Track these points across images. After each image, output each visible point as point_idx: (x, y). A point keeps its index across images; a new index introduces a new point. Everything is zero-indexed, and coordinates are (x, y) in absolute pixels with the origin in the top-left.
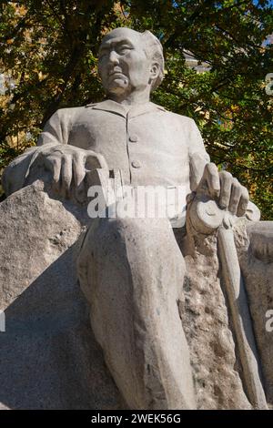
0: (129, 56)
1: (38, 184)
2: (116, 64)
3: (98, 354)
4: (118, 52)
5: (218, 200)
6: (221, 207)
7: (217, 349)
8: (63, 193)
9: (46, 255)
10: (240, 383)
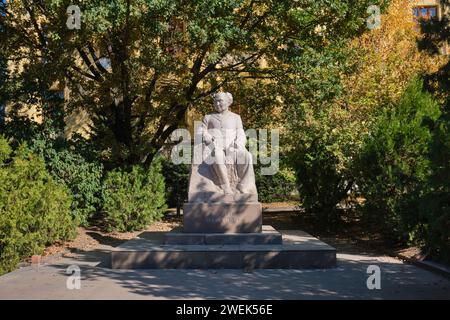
0: (222, 103)
2: (219, 105)
4: (219, 102)
7: (232, 170)
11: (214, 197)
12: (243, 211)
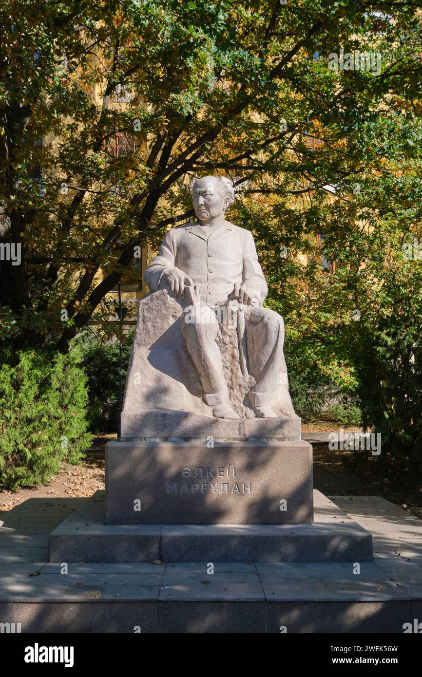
0: (209, 200)
1: (165, 291)
2: (202, 205)
3: (189, 357)
4: (203, 197)
5: (238, 299)
6: (239, 302)
7: (233, 357)
8: (176, 295)
9: (170, 321)
10: (240, 368)
11: (188, 424)
12: (264, 463)
